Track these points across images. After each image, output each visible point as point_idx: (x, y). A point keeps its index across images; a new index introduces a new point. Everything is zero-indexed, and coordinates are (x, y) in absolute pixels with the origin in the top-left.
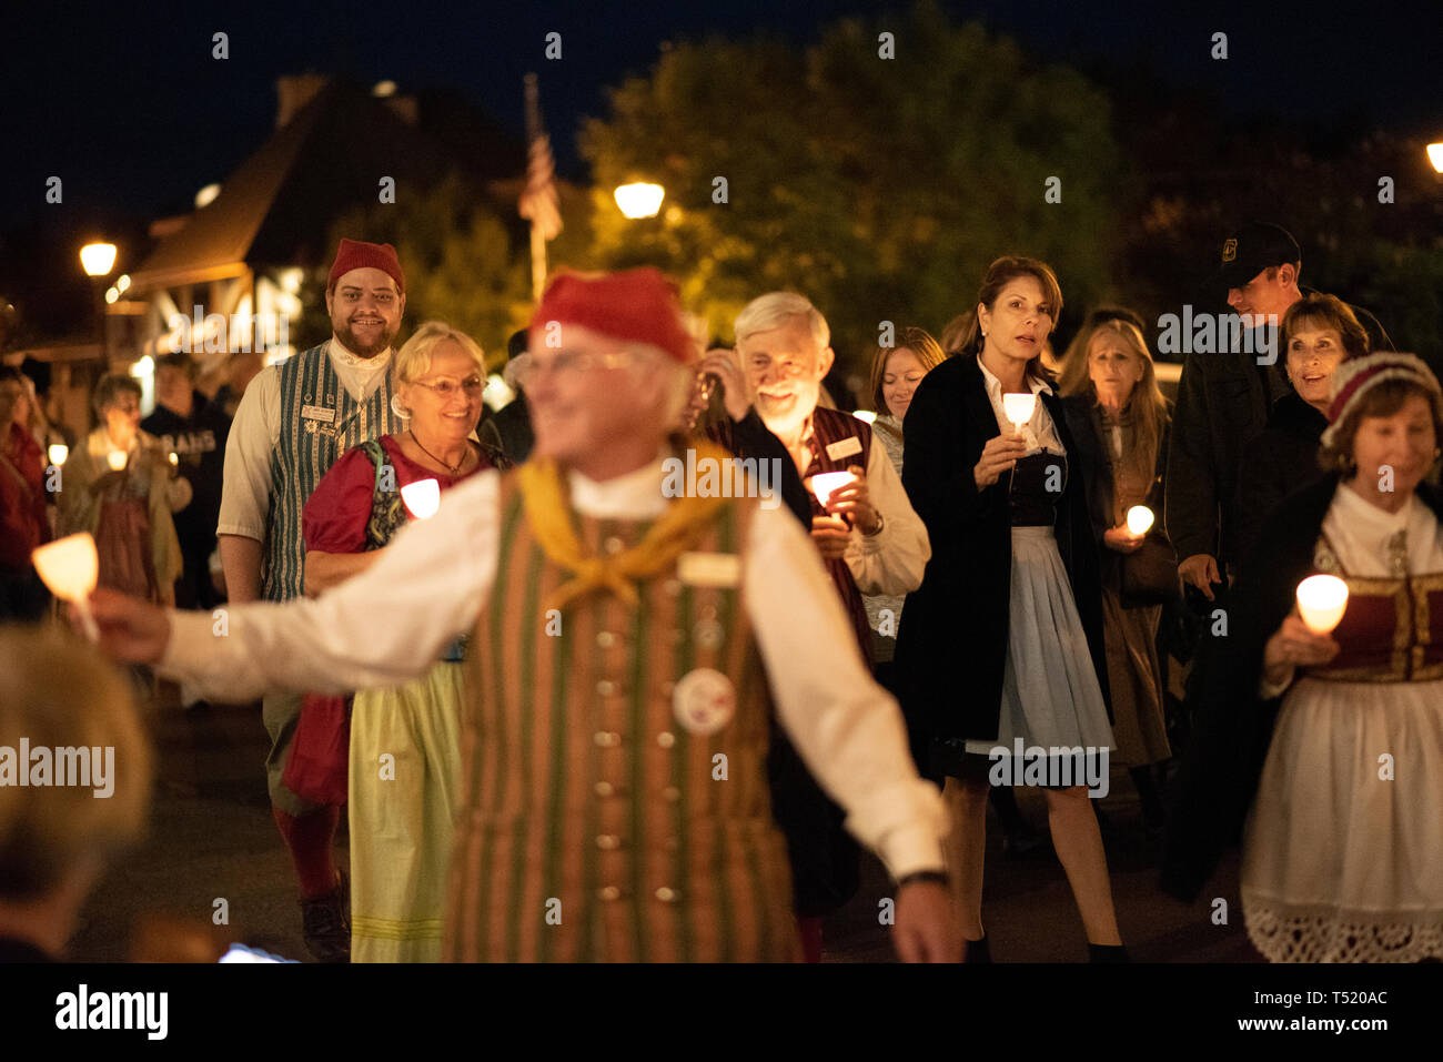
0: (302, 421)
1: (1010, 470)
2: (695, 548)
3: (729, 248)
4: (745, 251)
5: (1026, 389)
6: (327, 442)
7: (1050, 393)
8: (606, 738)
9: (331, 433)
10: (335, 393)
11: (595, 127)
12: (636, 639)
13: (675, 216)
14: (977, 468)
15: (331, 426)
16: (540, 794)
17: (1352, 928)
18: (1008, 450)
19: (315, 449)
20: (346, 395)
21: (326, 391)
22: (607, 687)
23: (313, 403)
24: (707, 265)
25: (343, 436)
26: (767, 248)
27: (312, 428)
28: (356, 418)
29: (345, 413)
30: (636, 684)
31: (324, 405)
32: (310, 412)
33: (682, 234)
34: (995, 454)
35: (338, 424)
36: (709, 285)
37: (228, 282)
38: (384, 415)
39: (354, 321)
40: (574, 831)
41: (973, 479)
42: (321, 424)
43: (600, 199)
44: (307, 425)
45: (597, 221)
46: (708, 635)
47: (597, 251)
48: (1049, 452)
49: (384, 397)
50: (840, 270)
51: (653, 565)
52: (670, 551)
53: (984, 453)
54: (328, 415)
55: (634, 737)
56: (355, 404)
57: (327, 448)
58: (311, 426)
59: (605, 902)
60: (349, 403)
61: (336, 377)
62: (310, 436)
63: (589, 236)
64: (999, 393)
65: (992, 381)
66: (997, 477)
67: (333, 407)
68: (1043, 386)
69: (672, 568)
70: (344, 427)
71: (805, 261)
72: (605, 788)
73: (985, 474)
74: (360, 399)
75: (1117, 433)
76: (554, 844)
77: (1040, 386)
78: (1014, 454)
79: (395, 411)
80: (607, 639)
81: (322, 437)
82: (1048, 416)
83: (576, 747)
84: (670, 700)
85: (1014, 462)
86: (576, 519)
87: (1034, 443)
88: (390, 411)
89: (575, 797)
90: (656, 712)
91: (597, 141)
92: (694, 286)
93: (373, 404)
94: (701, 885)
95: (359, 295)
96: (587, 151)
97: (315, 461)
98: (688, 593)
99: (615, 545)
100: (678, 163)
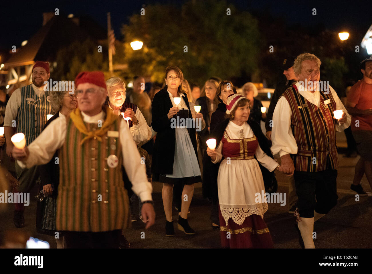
0: (26, 101)
1: (176, 115)
2: (110, 130)
3: (160, 58)
4: (164, 59)
5: (178, 96)
6: (32, 106)
7: (184, 96)
8: (94, 170)
9: (33, 104)
10: (34, 95)
11: (125, 26)
12: (99, 149)
13: (146, 50)
14: (168, 114)
15: (33, 102)
16: (79, 182)
17: (238, 209)
18: (175, 110)
19: (30, 108)
20: (36, 96)
21: (32, 94)
22: (93, 159)
23: (29, 97)
24: (154, 63)
25: (36, 105)
26: (170, 58)
27: (29, 103)
28: (39, 101)
29: (36, 100)
30: (99, 158)
31: (32, 98)
32: (28, 99)
33: (148, 54)
34: (172, 111)
35: (35, 102)
36: (154, 67)
37: (30, 65)
38: (45, 101)
39: (36, 79)
40: (86, 189)
41: (167, 117)
42: (31, 102)
43: (126, 45)
44: (28, 102)
45: (126, 51)
46: (113, 148)
47: (126, 58)
48: (184, 109)
49: (45, 97)
50: (188, 64)
51: (103, 133)
52: (106, 130)
53: (170, 111)
54: (32, 100)
55: (99, 169)
56: (39, 98)
57: (32, 107)
58: (29, 102)
59: (93, 203)
60: (37, 98)
61: (34, 92)
62: (28, 104)
63: (124, 55)
64: (172, 97)
65: (170, 95)
66: (173, 116)
67: (34, 98)
68: (183, 95)
69: (106, 133)
70: (36, 103)
71: (180, 61)
72: (93, 180)
73: (170, 115)
74: (40, 97)
75: (212, 105)
76: (82, 191)
77: (182, 95)
78: (176, 111)
79: (48, 100)
80: (93, 149)
81: (31, 105)
82: (184, 101)
83: (86, 171)
84: (106, 161)
85: (176, 113)
86: (85, 123)
87: (181, 107)
88: (46, 100)
89: (86, 182)
90: (103, 163)
91: (126, 31)
92: (151, 68)
93: (43, 98)
94: (113, 200)
95: (37, 73)
96: (123, 33)
97: (30, 110)
98: (109, 138)
99: (94, 129)
100: (147, 36)
